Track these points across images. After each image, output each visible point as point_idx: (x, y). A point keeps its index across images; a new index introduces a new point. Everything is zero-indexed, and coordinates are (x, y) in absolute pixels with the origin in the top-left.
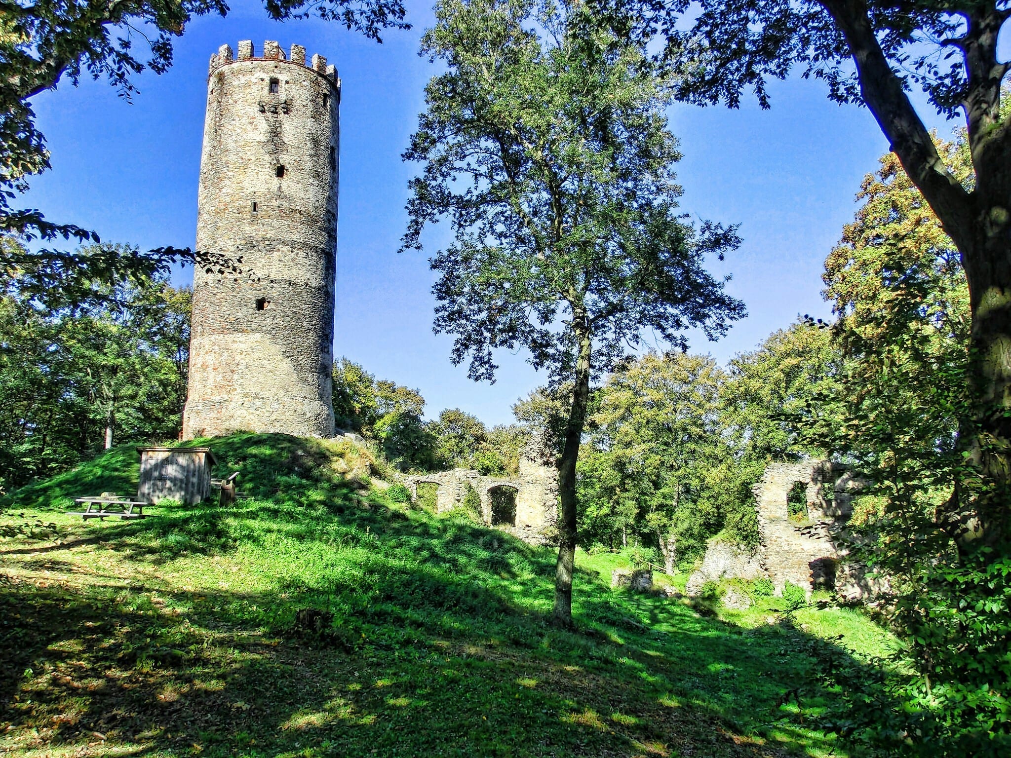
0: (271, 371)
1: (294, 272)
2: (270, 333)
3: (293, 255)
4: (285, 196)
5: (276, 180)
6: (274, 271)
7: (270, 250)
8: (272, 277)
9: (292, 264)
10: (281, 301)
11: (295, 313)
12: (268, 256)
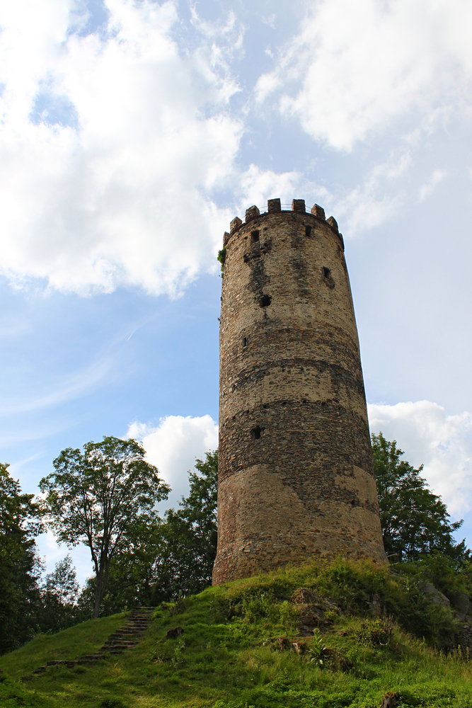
0: (271, 505)
1: (288, 390)
2: (267, 461)
3: (284, 374)
4: (272, 322)
5: (261, 311)
6: (266, 394)
7: (260, 377)
8: (264, 402)
9: (284, 383)
10: (275, 424)
11: (293, 433)
12: (259, 383)
